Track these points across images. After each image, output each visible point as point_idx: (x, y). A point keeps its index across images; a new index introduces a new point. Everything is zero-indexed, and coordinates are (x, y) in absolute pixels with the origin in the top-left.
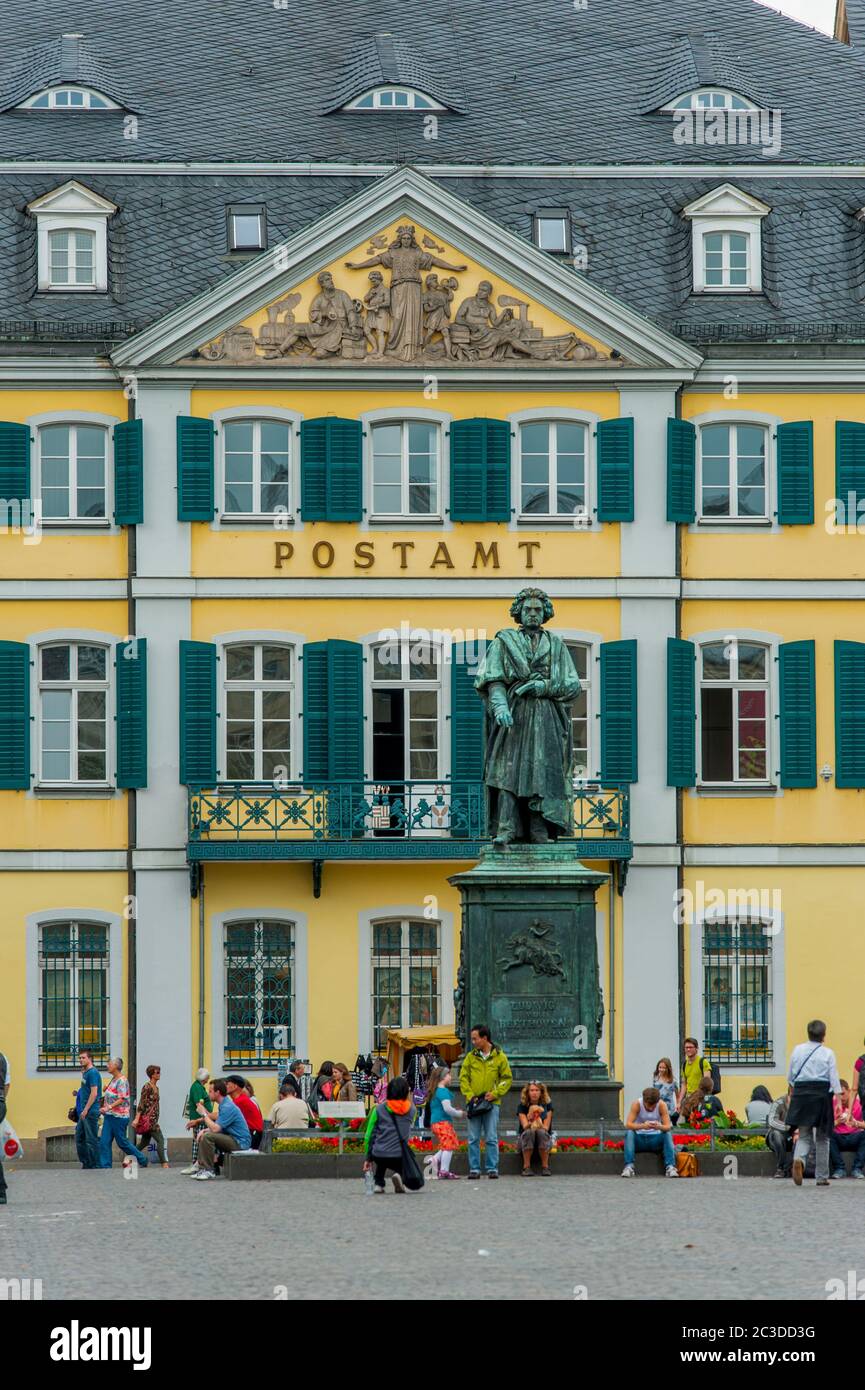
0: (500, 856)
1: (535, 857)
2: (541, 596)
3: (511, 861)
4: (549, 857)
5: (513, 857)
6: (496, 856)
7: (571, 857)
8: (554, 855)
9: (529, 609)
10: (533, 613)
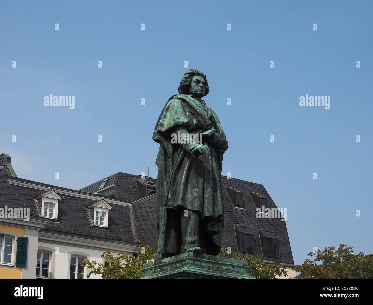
0: (199, 263)
1: (223, 267)
2: (204, 76)
3: (207, 267)
4: (231, 268)
5: (208, 265)
6: (197, 263)
7: (245, 271)
8: (234, 266)
9: (198, 82)
10: (201, 85)
